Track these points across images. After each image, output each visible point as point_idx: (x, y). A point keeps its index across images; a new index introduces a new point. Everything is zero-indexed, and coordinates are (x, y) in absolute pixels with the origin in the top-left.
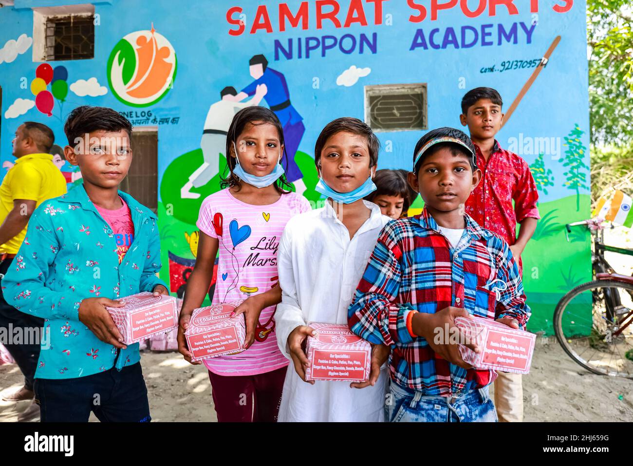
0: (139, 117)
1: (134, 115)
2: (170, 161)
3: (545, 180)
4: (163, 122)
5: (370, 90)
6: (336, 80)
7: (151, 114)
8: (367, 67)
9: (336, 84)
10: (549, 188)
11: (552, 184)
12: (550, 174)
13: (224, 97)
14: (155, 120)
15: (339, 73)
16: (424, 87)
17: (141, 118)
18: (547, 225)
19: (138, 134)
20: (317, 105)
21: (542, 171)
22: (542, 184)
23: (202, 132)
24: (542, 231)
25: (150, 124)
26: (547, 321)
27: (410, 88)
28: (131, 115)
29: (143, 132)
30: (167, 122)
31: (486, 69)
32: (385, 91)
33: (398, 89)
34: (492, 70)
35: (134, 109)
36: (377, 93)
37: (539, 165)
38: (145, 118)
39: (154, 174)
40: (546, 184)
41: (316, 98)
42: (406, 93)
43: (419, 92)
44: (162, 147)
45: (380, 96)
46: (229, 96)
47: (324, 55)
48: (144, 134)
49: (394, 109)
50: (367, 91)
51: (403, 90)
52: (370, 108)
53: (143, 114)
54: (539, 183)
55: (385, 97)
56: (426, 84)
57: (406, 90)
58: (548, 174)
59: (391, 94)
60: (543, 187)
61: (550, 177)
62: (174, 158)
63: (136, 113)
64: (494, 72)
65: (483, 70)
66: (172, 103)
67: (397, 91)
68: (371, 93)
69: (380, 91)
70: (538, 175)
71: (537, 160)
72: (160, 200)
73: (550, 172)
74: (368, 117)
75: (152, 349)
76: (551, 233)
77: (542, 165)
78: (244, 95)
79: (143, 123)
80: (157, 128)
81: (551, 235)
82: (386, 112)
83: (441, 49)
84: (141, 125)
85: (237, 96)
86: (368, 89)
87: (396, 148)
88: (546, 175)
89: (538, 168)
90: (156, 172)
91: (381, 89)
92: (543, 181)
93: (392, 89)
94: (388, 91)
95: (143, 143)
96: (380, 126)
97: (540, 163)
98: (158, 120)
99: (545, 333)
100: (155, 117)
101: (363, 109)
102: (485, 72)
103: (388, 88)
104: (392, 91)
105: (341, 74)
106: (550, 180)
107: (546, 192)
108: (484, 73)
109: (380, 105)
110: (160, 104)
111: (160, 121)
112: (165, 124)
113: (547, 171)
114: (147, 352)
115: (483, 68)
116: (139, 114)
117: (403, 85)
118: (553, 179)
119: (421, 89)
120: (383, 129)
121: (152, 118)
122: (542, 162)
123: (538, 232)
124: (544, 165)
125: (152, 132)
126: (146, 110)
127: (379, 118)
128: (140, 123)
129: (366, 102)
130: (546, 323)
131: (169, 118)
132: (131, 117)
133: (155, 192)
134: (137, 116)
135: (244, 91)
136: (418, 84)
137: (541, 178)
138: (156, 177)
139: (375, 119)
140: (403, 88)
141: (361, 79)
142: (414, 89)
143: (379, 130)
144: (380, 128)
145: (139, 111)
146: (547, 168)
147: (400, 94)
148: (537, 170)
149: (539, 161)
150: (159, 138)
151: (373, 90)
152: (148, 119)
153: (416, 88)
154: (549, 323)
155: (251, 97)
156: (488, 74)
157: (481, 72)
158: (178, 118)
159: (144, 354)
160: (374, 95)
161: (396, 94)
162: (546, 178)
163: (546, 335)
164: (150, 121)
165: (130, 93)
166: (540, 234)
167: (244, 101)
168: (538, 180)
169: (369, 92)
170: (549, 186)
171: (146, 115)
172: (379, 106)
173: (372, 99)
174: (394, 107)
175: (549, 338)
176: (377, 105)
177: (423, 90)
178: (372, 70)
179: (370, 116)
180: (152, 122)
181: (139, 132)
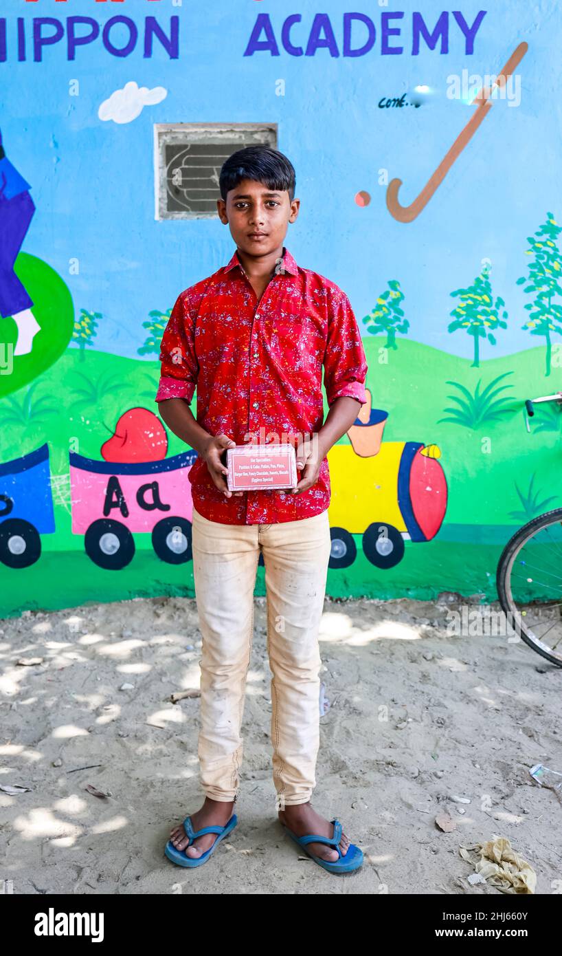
3: (492, 318)
5: (166, 133)
6: (97, 110)
8: (159, 85)
9: (97, 116)
10: (498, 333)
11: (504, 326)
12: (501, 307)
15: (104, 95)
16: (272, 131)
18: (492, 401)
20: (58, 160)
21: (488, 300)
22: (487, 324)
24: (483, 413)
26: (488, 575)
27: (244, 132)
31: (389, 101)
32: (196, 135)
33: (221, 132)
34: (400, 103)
36: (181, 139)
37: (482, 289)
40: (494, 325)
41: (56, 145)
42: (237, 142)
43: (263, 142)
45: (186, 146)
47: (71, 56)
49: (213, 174)
50: (160, 134)
51: (231, 136)
52: (166, 170)
54: (482, 324)
55: (196, 148)
56: (276, 125)
57: (237, 136)
58: (497, 306)
59: (207, 143)
60: (488, 331)
61: (500, 312)
64: (405, 107)
65: (384, 103)
67: (220, 136)
68: (168, 139)
69: (186, 135)
70: (480, 308)
71: (478, 280)
73: (500, 302)
74: (161, 186)
76: (499, 416)
77: (487, 290)
81: (501, 420)
82: (198, 178)
83: (303, 57)
86: (163, 130)
87: (217, 251)
88: (493, 308)
89: (480, 295)
91: (187, 131)
92: (487, 320)
93: (210, 133)
94: (201, 137)
96: (187, 206)
97: (483, 285)
99: (484, 598)
101: (152, 171)
102: (388, 106)
103: (203, 130)
104: (209, 136)
105: (108, 97)
106: (501, 318)
107: (492, 340)
108: (385, 108)
109: (186, 163)
113: (495, 301)
115: (384, 99)
117: (231, 125)
118: (505, 315)
119: (266, 134)
120: (191, 212)
122: (488, 285)
123: (478, 414)
124: (490, 290)
127: (185, 190)
129: (158, 157)
130: (487, 579)
136: (261, 126)
137: (484, 313)
139: (176, 191)
140: (232, 131)
141: (147, 109)
142: (252, 133)
143: (184, 214)
144: (187, 210)
146: (495, 294)
147: (224, 143)
148: (478, 298)
149: (482, 282)
151: (171, 132)
153: (256, 132)
154: (492, 580)
156: (393, 110)
157: (381, 106)
160: (173, 143)
161: (216, 142)
162: (495, 313)
163: (487, 600)
166: (481, 417)
168: (479, 317)
169: (164, 137)
170: (499, 328)
172: (183, 166)
173: (171, 152)
174: (214, 167)
175: (491, 605)
176: (181, 165)
177: (270, 138)
178: (169, 92)
179: (166, 184)
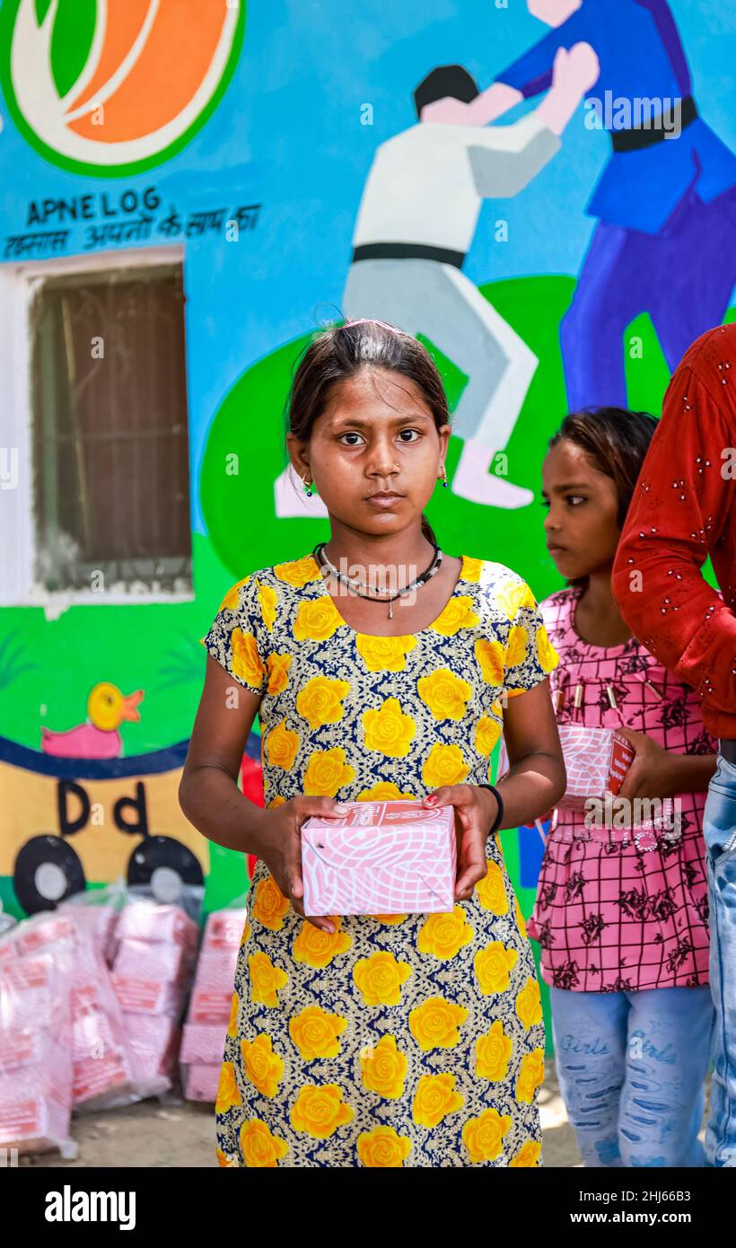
0: (112, 213)
1: (96, 206)
2: (233, 374)
4: (201, 228)
7: (157, 200)
13: (428, 110)
14: (172, 223)
17: (122, 217)
19: (113, 279)
23: (349, 254)
25: (157, 239)
28: (86, 207)
29: (131, 270)
30: (218, 226)
35: (95, 187)
38: (135, 216)
39: (176, 429)
44: (201, 324)
46: (448, 105)
48: (134, 277)
53: (129, 202)
62: (247, 361)
63: (104, 199)
66: (236, 152)
72: (200, 531)
75: (190, 1095)
78: (507, 97)
79: (128, 235)
80: (178, 250)
84: (124, 244)
85: (478, 103)
90: (183, 418)
95: (132, 312)
98: (184, 220)
100: (172, 209)
110: (190, 161)
111: (192, 225)
112: (210, 234)
114: (171, 1108)
116: (114, 205)
121: (161, 215)
125: (163, 267)
126: (139, 185)
128: (118, 237)
131: (223, 211)
132: (88, 217)
133: (179, 497)
134: (108, 213)
135: (505, 78)
138: (183, 442)
145: (115, 189)
150: (190, 288)
152: (147, 220)
155: (533, 100)
158: (257, 207)
159: (163, 1114)
164: (154, 226)
165: (82, 127)
167: (506, 120)
171: (141, 207)
180: (161, 229)
181: (116, 271)
